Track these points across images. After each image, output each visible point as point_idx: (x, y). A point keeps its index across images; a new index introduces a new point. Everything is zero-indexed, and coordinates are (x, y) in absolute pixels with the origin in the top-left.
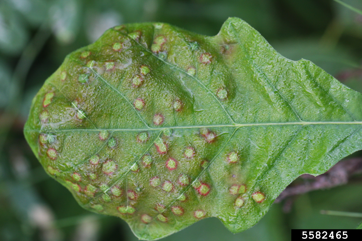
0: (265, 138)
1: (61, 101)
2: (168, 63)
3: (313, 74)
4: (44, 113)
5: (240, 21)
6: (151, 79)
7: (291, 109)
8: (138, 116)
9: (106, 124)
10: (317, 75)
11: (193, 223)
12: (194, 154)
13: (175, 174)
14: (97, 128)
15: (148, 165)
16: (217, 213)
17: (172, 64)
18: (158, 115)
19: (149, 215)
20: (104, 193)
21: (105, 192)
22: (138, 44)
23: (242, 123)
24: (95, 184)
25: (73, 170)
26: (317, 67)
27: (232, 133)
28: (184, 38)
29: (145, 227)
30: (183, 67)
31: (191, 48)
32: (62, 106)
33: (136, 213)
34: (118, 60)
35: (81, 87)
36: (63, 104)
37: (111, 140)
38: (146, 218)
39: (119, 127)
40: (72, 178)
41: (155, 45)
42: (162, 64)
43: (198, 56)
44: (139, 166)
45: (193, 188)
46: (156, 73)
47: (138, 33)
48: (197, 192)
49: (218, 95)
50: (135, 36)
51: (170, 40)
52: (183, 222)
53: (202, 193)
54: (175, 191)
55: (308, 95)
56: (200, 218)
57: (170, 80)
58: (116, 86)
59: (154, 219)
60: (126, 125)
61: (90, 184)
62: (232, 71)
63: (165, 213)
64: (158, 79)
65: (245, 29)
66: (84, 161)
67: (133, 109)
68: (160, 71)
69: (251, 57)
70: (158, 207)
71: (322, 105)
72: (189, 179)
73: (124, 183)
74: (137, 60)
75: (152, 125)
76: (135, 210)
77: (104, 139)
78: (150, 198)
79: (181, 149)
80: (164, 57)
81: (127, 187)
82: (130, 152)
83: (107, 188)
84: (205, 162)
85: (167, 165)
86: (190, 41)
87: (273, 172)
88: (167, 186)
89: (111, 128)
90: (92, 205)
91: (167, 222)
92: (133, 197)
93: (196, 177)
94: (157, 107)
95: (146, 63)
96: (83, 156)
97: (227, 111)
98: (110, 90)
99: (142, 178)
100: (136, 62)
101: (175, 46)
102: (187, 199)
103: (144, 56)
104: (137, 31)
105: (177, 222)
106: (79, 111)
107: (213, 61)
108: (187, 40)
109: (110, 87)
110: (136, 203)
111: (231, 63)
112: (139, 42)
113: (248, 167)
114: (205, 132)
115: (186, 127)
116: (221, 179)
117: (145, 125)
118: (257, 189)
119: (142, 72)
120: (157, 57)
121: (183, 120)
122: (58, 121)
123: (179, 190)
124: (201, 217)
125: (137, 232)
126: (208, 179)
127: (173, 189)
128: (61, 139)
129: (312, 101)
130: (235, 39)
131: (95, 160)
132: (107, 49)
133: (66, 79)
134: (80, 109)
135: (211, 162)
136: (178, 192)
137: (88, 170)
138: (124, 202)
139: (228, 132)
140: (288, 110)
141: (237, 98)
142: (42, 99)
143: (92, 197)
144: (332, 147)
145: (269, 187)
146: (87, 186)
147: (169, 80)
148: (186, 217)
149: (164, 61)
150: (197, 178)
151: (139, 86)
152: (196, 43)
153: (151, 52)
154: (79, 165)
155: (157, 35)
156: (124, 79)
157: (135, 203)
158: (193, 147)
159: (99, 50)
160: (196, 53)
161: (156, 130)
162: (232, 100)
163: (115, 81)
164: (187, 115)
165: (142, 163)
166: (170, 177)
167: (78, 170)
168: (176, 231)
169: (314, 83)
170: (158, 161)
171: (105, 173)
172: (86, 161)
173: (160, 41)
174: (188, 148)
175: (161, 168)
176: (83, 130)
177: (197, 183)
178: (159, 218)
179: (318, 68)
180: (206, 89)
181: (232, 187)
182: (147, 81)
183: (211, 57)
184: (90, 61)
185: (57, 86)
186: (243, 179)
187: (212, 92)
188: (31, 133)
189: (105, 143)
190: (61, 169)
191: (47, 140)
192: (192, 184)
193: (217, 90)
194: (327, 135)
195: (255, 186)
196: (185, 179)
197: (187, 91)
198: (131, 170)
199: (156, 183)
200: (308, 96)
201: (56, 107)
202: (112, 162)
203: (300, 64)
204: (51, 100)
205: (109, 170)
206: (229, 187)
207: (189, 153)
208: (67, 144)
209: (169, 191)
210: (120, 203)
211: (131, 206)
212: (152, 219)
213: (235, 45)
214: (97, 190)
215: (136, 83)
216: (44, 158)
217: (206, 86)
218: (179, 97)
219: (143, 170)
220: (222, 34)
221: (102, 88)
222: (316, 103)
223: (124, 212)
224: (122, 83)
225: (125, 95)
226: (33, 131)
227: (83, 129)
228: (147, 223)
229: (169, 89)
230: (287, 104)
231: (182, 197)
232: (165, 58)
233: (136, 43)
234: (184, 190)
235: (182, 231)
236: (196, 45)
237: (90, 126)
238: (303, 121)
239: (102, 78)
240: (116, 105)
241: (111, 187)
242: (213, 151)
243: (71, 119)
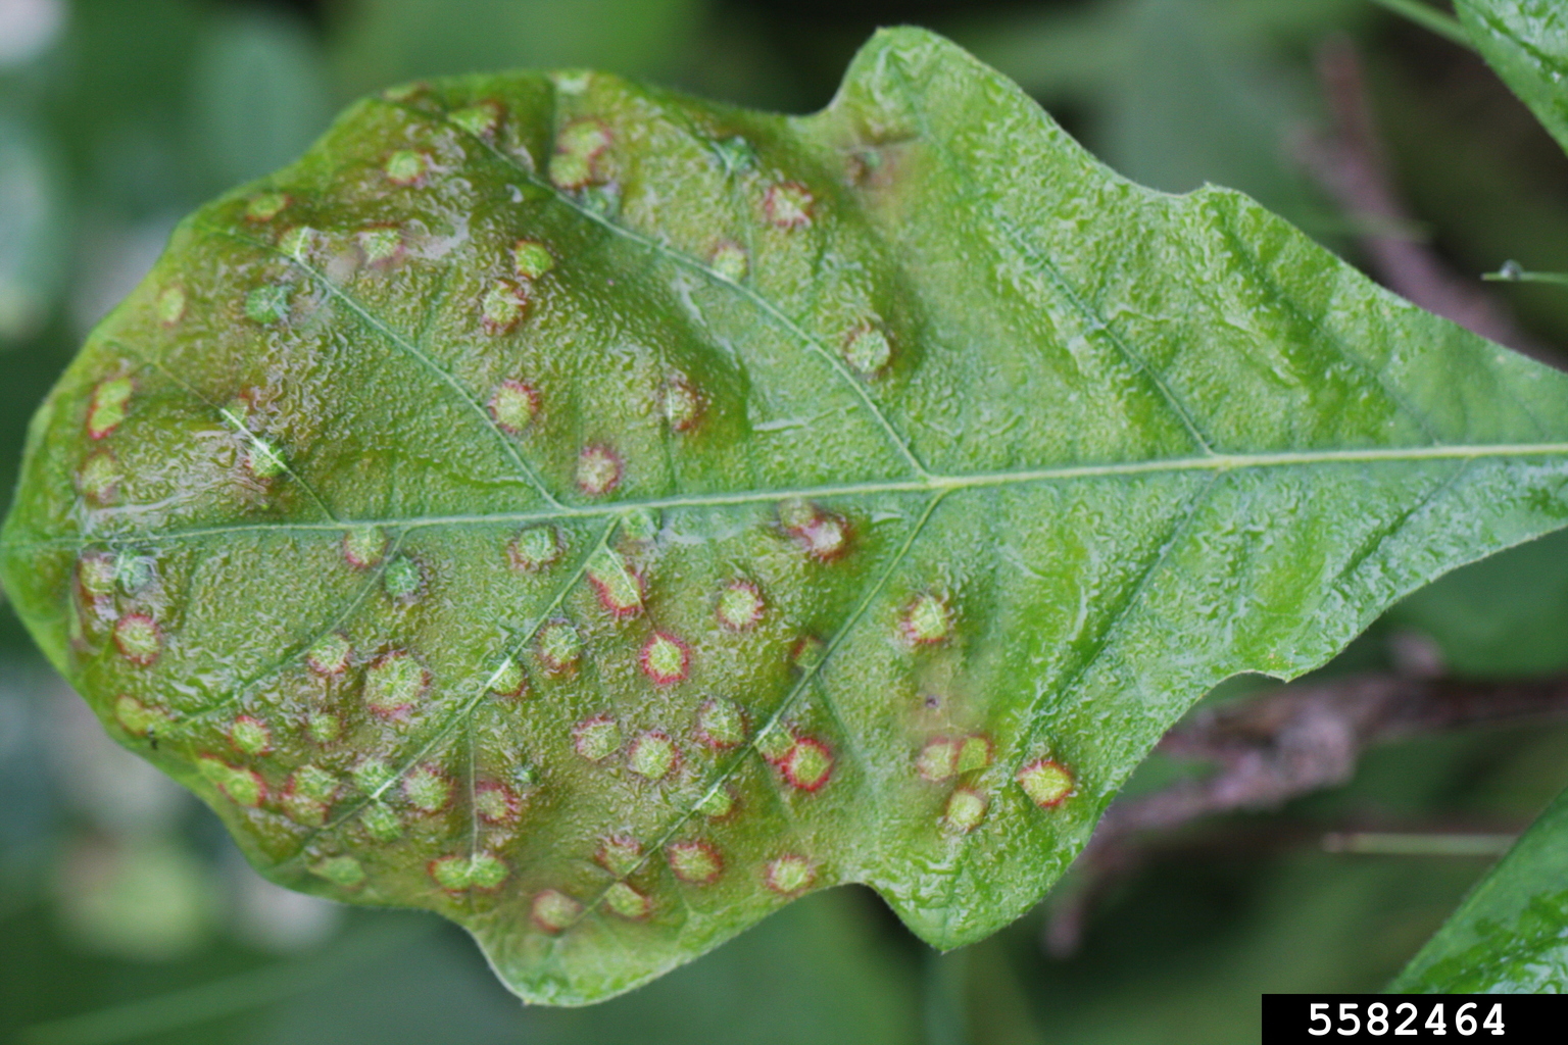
0: (1060, 533)
1: (172, 407)
2: (624, 233)
3: (1256, 247)
4: (98, 463)
5: (928, 40)
6: (561, 297)
7: (1164, 403)
8: (512, 460)
9: (372, 499)
10: (1270, 253)
11: (764, 914)
12: (760, 609)
13: (681, 701)
14: (333, 517)
15: (563, 667)
16: (865, 866)
17: (644, 236)
18: (598, 453)
19: (566, 892)
20: (373, 802)
21: (376, 795)
22: (495, 156)
23: (958, 474)
24: (333, 760)
25: (234, 705)
26: (1269, 218)
27: (919, 516)
28: (690, 123)
29: (550, 947)
30: (691, 244)
31: (722, 165)
32: (179, 426)
33: (509, 884)
34: (415, 222)
35: (258, 339)
36: (183, 419)
37: (398, 565)
38: (552, 908)
39: (428, 509)
40: (229, 740)
41: (563, 158)
42: (602, 237)
43: (757, 196)
44: (524, 673)
45: (762, 759)
46: (581, 272)
47: (488, 109)
48: (777, 777)
49: (850, 357)
50: (477, 122)
51: (628, 137)
52: (718, 913)
53: (799, 781)
54: (687, 775)
55: (1237, 342)
56: (791, 893)
57: (642, 301)
58: (411, 329)
59: (590, 909)
60: (459, 501)
61: (307, 762)
62: (900, 257)
63: (638, 877)
64: (590, 296)
65: (952, 75)
66: (282, 663)
67: (489, 430)
68: (597, 265)
69: (984, 190)
70: (611, 850)
71: (1293, 380)
72: (744, 719)
73: (462, 748)
74: (498, 217)
75: (570, 497)
76: (508, 873)
77: (366, 561)
78: (575, 810)
79: (701, 593)
80: (607, 206)
81: (472, 769)
82: (484, 614)
83: (386, 778)
84: (810, 646)
85: (644, 661)
86: (714, 134)
87: (1101, 672)
88: (650, 756)
89: (393, 517)
90: (318, 861)
91: (646, 919)
92: (498, 813)
93: (771, 712)
94: (589, 414)
95: (535, 231)
96: (277, 641)
97: (891, 424)
98: (384, 350)
99: (541, 725)
100: (491, 227)
101: (652, 160)
102: (736, 806)
103: (523, 204)
104: (484, 102)
105: (691, 913)
106: (257, 442)
107: (819, 216)
108: (702, 134)
109: (388, 338)
110: (513, 839)
111: (893, 221)
112: (498, 146)
113: (993, 658)
114: (799, 517)
115: (719, 500)
116: (878, 716)
117: (540, 495)
118: (1040, 747)
119: (519, 267)
120: (577, 207)
121: (705, 468)
122: (162, 492)
123: (701, 771)
124: (798, 889)
125: (513, 971)
126: (821, 719)
127: (674, 764)
128: (177, 571)
129: (1256, 365)
130: (906, 120)
131: (330, 656)
132: (363, 178)
133: (182, 318)
134: (258, 435)
135: (831, 646)
136: (696, 780)
137: (301, 699)
138: (460, 834)
139: (898, 516)
140: (1155, 408)
141: (932, 368)
142: (83, 407)
143: (317, 822)
144: (1350, 555)
145: (1091, 737)
146: (295, 774)
147: (635, 301)
148: (730, 892)
149: (610, 226)
150: (775, 718)
151: (513, 329)
152: (740, 141)
153: (550, 188)
154: (259, 682)
155: (567, 119)
156: (446, 301)
157: (508, 837)
158: (754, 583)
159: (323, 186)
160: (746, 186)
161: (590, 517)
162: (912, 377)
163: (404, 311)
164: (722, 447)
165: (539, 656)
166: (661, 717)
167: (257, 705)
168: (688, 957)
169: (1259, 285)
170: (607, 649)
171: (374, 712)
172: (288, 662)
173: (583, 141)
174: (733, 588)
175: (622, 674)
176: (273, 527)
177: (777, 738)
178: (613, 903)
179: (1275, 222)
180: (795, 334)
181: (928, 750)
182: (545, 305)
183: (807, 199)
184: (294, 231)
185: (142, 350)
186: (972, 710)
187: (824, 347)
188: (36, 557)
189: (372, 582)
190: (179, 707)
191: (115, 577)
192: (756, 743)
193: (843, 334)
194: (1323, 509)
195: (1029, 735)
196: (725, 721)
197: (714, 345)
198: (491, 690)
199: (603, 743)
200: (1234, 344)
201: (151, 434)
202: (408, 660)
203: (1197, 209)
204: (125, 406)
205: (395, 697)
206: (913, 751)
207: (741, 607)
208: (206, 593)
209: (657, 775)
210: (440, 843)
211: (489, 854)
212: (579, 910)
213: (907, 148)
214: (340, 788)
215: (496, 316)
216: (101, 662)
217: (796, 322)
218: (684, 370)
219: (542, 687)
220: (847, 105)
221: (351, 343)
222: (1270, 371)
223: (458, 886)
224: (438, 316)
225: (449, 371)
226: (46, 546)
227: (275, 522)
228: (557, 932)
229: (639, 335)
230: (1148, 383)
231: (715, 800)
232: (613, 210)
233: (486, 151)
234: (723, 768)
235: (714, 953)
236: (741, 153)
237: (303, 507)
238: (1218, 452)
239: (349, 301)
240: (412, 414)
241: (402, 773)
242: (840, 598)
243: (221, 479)
